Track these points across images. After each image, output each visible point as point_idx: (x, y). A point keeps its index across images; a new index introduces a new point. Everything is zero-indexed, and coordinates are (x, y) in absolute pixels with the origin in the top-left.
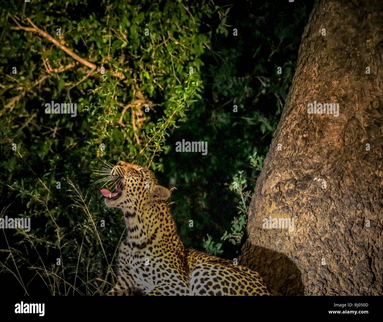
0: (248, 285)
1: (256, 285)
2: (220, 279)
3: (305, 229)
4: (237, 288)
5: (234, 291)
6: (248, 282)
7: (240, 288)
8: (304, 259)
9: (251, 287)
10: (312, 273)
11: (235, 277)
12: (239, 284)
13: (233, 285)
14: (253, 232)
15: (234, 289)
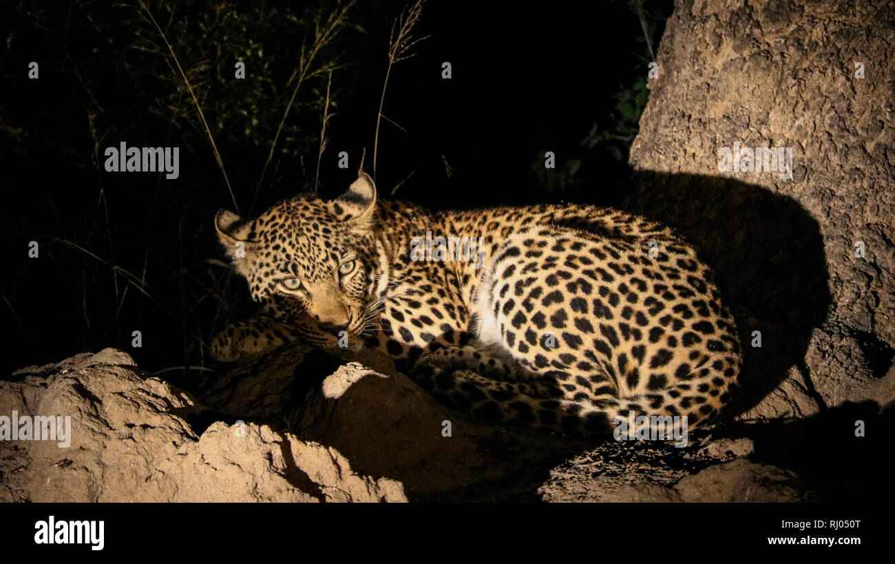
0: (650, 292)
1: (676, 293)
2: (566, 275)
3: (818, 116)
4: (614, 300)
5: (607, 309)
6: (650, 283)
7: (623, 301)
8: (814, 206)
9: (659, 298)
10: (835, 246)
11: (611, 271)
12: (623, 288)
13: (603, 291)
14: (666, 127)
15: (605, 301)
